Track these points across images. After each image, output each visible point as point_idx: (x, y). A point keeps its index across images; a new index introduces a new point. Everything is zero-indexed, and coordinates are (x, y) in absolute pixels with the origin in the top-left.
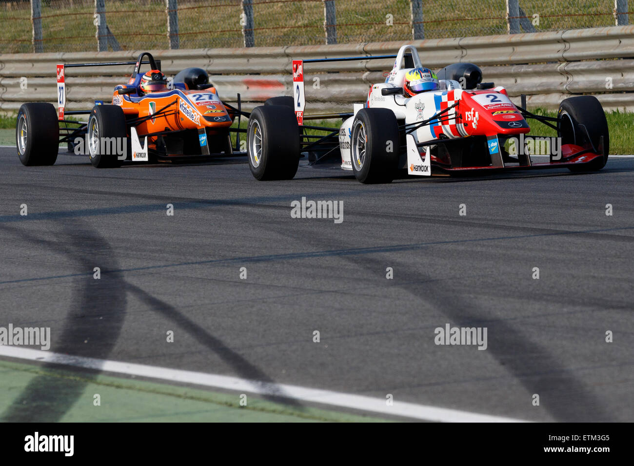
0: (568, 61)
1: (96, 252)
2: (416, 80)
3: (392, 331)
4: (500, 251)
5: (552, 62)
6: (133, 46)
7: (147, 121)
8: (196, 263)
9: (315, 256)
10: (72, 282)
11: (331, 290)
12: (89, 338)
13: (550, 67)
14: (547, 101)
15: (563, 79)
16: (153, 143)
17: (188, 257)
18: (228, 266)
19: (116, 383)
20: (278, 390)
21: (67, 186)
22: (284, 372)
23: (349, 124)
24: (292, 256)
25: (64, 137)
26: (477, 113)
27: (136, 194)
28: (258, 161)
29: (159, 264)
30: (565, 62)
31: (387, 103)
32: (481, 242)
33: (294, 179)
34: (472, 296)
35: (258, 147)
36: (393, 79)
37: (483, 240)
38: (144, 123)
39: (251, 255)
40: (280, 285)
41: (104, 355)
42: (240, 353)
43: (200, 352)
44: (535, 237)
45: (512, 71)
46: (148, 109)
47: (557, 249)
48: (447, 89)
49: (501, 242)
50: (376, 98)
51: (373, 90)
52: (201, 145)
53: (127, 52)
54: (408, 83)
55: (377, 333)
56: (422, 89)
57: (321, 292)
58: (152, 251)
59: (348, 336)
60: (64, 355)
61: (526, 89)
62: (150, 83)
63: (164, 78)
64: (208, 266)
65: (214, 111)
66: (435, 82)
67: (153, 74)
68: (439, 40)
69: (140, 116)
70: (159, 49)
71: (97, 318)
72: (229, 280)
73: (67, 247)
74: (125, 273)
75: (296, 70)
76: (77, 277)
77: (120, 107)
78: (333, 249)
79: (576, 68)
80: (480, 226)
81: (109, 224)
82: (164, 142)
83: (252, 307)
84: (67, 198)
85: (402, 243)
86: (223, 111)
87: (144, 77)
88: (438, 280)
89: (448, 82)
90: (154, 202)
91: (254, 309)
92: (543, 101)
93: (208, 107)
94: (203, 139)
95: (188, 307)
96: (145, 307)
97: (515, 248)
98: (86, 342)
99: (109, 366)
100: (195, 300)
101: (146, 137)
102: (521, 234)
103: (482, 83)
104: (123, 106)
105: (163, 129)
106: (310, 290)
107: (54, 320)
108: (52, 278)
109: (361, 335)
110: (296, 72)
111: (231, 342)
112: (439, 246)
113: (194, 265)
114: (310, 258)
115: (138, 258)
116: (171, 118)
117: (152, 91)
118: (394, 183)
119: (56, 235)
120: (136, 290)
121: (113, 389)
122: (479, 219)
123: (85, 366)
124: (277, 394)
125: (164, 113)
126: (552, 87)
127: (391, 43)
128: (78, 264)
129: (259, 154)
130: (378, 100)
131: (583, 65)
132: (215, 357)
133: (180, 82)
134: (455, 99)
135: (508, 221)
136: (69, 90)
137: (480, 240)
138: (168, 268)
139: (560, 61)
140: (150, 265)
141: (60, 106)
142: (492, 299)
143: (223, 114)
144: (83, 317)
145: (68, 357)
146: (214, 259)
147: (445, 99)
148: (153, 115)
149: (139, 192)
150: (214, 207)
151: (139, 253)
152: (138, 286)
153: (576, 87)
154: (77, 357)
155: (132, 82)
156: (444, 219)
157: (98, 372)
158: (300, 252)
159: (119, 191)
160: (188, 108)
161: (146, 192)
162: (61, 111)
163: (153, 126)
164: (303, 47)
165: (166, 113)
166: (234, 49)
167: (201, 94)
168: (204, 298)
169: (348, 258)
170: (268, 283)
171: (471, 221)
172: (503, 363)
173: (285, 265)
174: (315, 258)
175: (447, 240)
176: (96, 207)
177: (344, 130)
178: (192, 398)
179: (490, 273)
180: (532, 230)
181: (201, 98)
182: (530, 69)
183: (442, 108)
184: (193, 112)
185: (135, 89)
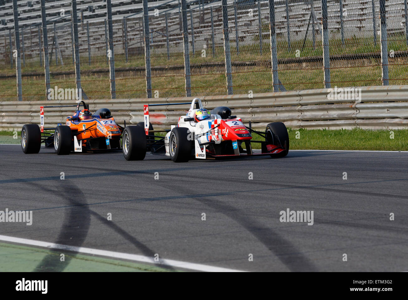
0: (302, 105)
1: (76, 195)
2: (200, 115)
3: (217, 234)
4: (269, 196)
5: (294, 106)
6: (94, 97)
7: (82, 133)
8: (123, 201)
9: (181, 198)
10: (65, 210)
11: (188, 214)
12: (72, 237)
13: (293, 108)
14: (292, 124)
15: (299, 114)
16: (85, 143)
17: (120, 198)
18: (139, 203)
19: (85, 258)
20: (163, 262)
21: (62, 164)
22: (166, 253)
23: (168, 135)
24: (170, 198)
25: (43, 140)
26: (227, 130)
27: (95, 168)
28: (127, 151)
29: (106, 201)
30: (300, 105)
31: (187, 125)
32: (260, 192)
33: (144, 160)
34: (255, 217)
35: (127, 145)
36: (190, 114)
37: (261, 190)
38: (80, 134)
39: (150, 197)
40: (164, 212)
41: (80, 245)
42: (145, 244)
43: (125, 243)
44: (286, 189)
45: (275, 110)
46: (82, 128)
47: (296, 195)
48: (214, 118)
49: (270, 191)
50: (182, 123)
51: (181, 119)
52: (107, 144)
53: (91, 100)
54: (197, 116)
55: (210, 235)
56: (203, 119)
57: (183, 215)
58: (103, 195)
59: (197, 236)
60: (61, 245)
61: (281, 119)
62: (84, 115)
63: (90, 113)
64: (130, 203)
65: (113, 129)
66: (209, 115)
67: (85, 111)
68: (240, 95)
69: (79, 131)
70: (106, 99)
71: (76, 227)
72: (140, 209)
73: (62, 193)
74: (90, 206)
75: (145, 109)
76: (66, 208)
77: (69, 127)
78: (189, 195)
79: (305, 109)
80: (259, 184)
81: (82, 182)
82: (89, 143)
83: (151, 222)
84: (62, 170)
85: (222, 192)
86: (117, 129)
87: (81, 112)
88: (239, 210)
89: (215, 115)
90: (104, 172)
91: (152, 223)
92: (289, 124)
93: (110, 127)
94: (108, 142)
95: (120, 222)
96: (99, 222)
97: (276, 194)
98: (71, 238)
99: (82, 250)
100: (123, 219)
101: (81, 141)
102: (279, 187)
103: (231, 116)
104: (71, 126)
105: (90, 137)
106: (178, 214)
107: (56, 228)
108: (55, 208)
109: (203, 235)
110: (145, 110)
111: (140, 239)
112: (240, 193)
113: (123, 202)
114: (178, 199)
115: (96, 199)
116: (93, 132)
117: (84, 119)
118: (189, 162)
119: (57, 187)
120: (95, 214)
121: (84, 261)
122: (259, 181)
123: (71, 250)
124: (162, 263)
125: (90, 129)
126: (294, 118)
127: (217, 96)
128: (67, 201)
129: (128, 148)
130: (183, 124)
131: (309, 107)
132: (133, 246)
133: (98, 115)
134: (218, 124)
135: (273, 181)
136: (63, 118)
137: (259, 190)
138: (111, 203)
139: (298, 105)
140: (102, 202)
141: (42, 126)
142: (265, 219)
143: (117, 130)
144: (70, 226)
145: (62, 245)
146: (132, 199)
147: (213, 123)
148: (85, 130)
149: (96, 167)
150: (132, 174)
151: (96, 196)
152: (96, 212)
153: (306, 117)
154: (67, 246)
155: (75, 115)
156: (242, 180)
157: (77, 253)
158: (174, 196)
159: (87, 167)
160: (101, 127)
161: (100, 167)
162: (42, 128)
163: (85, 135)
164: (175, 98)
165: (91, 130)
166: (142, 99)
167: (107, 121)
168: (128, 217)
169: (196, 199)
170: (158, 211)
171: (255, 181)
172: (270, 250)
173: (166, 202)
174: (180, 199)
175: (244, 190)
176: (76, 174)
177: (167, 137)
178: (122, 265)
179: (264, 206)
180: (284, 186)
181: (107, 123)
182: (283, 109)
183: (212, 127)
184: (103, 129)
185: (76, 118)
